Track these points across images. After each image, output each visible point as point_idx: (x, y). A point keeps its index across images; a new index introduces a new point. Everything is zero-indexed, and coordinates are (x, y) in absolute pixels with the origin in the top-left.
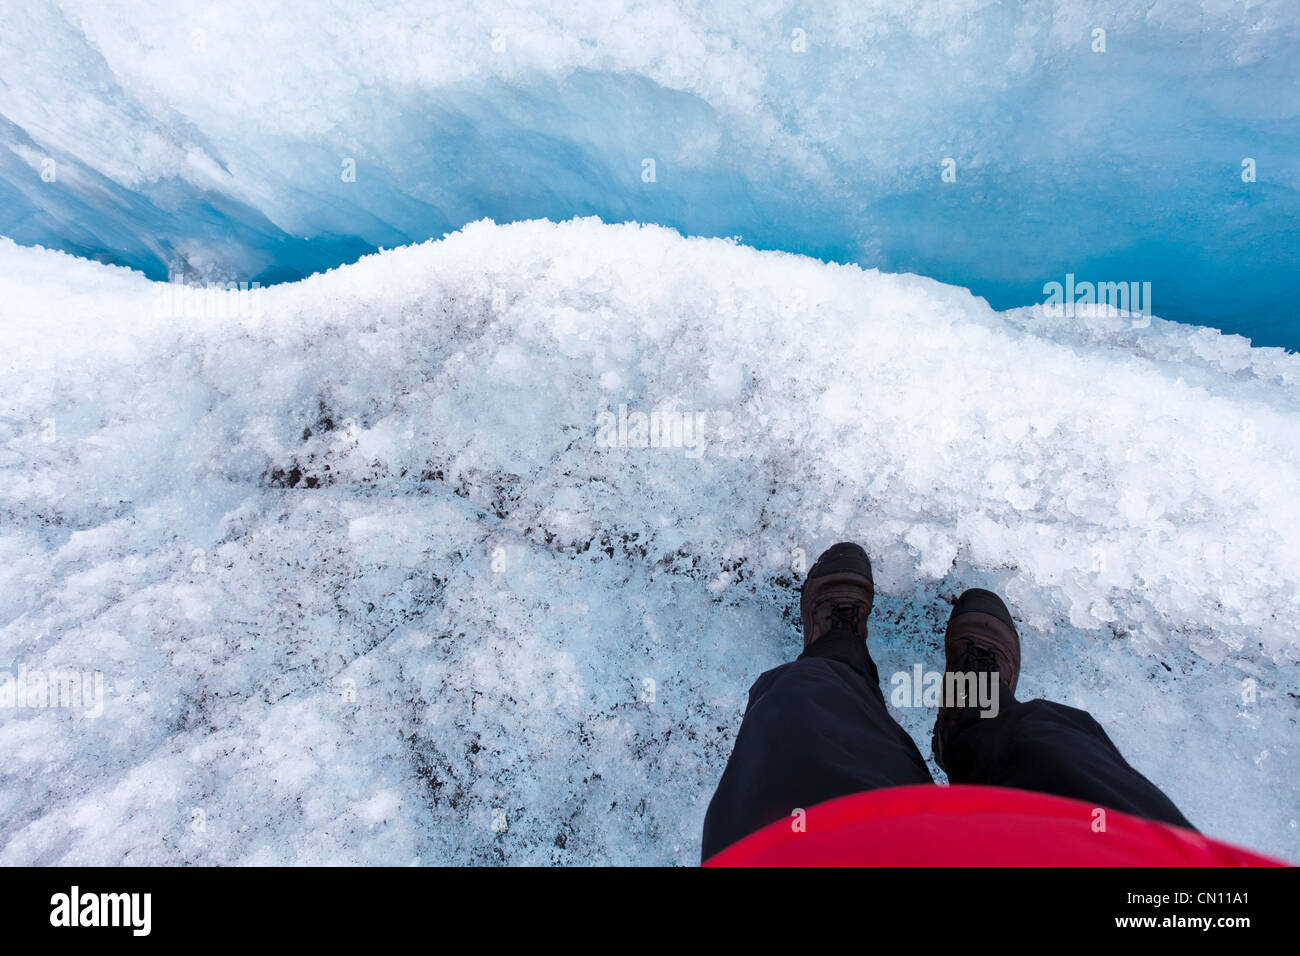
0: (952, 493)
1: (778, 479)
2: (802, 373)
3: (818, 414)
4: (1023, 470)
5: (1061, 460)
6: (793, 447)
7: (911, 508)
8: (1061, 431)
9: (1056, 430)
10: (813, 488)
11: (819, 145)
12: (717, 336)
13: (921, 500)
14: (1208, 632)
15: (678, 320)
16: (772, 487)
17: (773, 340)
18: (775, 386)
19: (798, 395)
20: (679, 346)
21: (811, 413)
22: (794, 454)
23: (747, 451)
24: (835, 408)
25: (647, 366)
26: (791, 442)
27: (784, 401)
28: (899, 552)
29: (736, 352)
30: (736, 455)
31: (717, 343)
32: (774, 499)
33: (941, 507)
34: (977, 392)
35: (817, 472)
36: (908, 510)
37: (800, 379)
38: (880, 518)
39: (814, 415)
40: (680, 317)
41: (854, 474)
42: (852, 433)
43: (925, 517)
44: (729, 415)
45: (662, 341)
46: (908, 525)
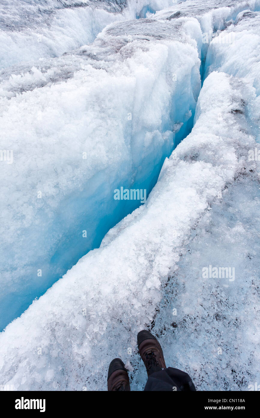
0: (141, 272)
1: (118, 318)
2: (92, 295)
3: (106, 296)
4: (142, 255)
5: (142, 248)
6: (111, 308)
7: (141, 284)
8: (136, 245)
9: (136, 246)
10: (125, 307)
11: (25, 265)
12: (64, 318)
13: (140, 280)
14: (184, 241)
15: (49, 330)
16: (119, 321)
17: (76, 301)
18: (90, 305)
19: (97, 300)
20: (58, 334)
21: (104, 298)
22: (113, 309)
23: (105, 325)
24: (107, 290)
25: (54, 353)
26: (109, 308)
27: (96, 305)
28: (151, 291)
29: (73, 314)
30: (105, 329)
31: (66, 319)
32: (123, 322)
33: (143, 277)
34: (120, 256)
35: (122, 304)
36: (141, 285)
37: (93, 297)
38: (140, 293)
39: (105, 298)
40: (48, 329)
41: (127, 293)
42: (115, 289)
43: (144, 282)
44: (91, 325)
45: (51, 341)
46: (145, 286)
